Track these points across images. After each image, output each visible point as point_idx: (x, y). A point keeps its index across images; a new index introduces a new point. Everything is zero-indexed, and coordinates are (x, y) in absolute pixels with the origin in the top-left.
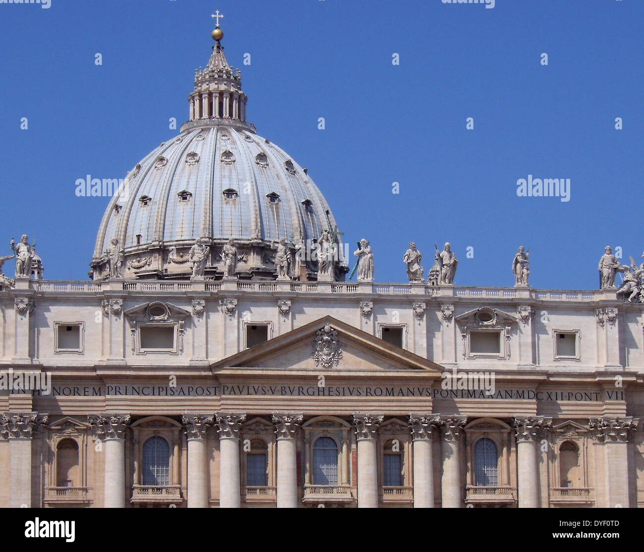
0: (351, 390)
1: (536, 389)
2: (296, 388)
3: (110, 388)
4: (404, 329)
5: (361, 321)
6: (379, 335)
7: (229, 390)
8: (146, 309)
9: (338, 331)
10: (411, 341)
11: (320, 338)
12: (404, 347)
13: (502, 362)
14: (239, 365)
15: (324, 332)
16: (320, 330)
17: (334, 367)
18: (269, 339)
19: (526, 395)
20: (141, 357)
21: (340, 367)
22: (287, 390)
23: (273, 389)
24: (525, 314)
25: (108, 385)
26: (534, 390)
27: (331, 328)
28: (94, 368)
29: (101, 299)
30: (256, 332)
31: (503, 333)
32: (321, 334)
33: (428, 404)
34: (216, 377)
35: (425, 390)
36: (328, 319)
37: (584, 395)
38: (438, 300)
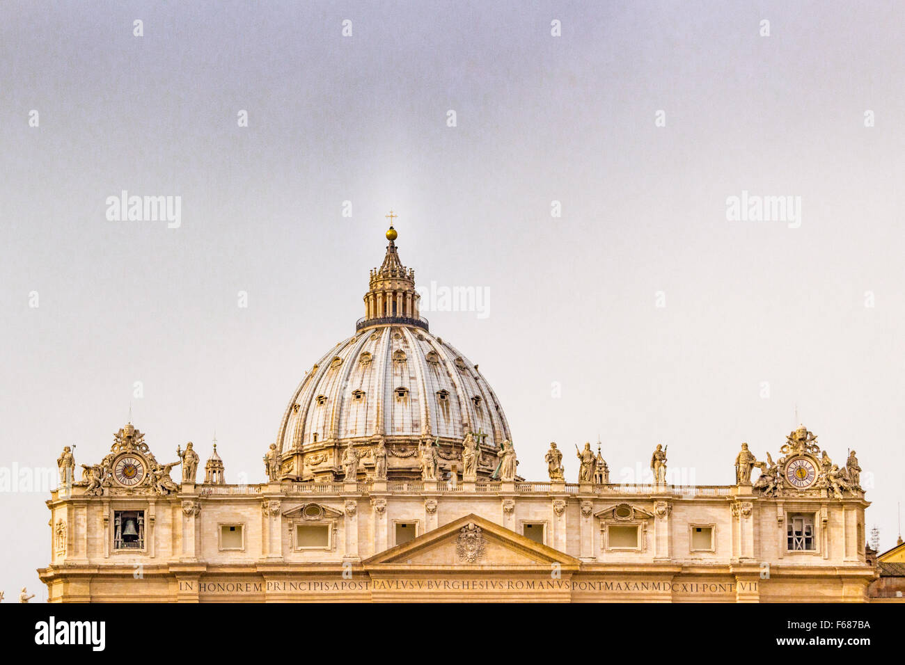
0: (494, 584)
1: (672, 581)
2: (442, 582)
3: (270, 585)
4: (545, 526)
5: (504, 519)
6: (521, 532)
7: (380, 584)
8: (302, 509)
9: (481, 529)
10: (552, 537)
11: (465, 534)
12: (545, 543)
13: (640, 555)
14: (389, 561)
15: (468, 529)
16: (464, 527)
17: (477, 561)
18: (417, 536)
19: (662, 587)
20: (298, 555)
21: (483, 562)
22: (434, 583)
23: (420, 583)
24: (662, 509)
25: (267, 581)
26: (670, 582)
27: (475, 525)
28: (255, 566)
29: (260, 501)
30: (405, 530)
31: (640, 528)
32: (466, 531)
33: (566, 596)
34: (367, 573)
35: (564, 583)
36: (472, 516)
37: (718, 586)
38: (578, 497)
